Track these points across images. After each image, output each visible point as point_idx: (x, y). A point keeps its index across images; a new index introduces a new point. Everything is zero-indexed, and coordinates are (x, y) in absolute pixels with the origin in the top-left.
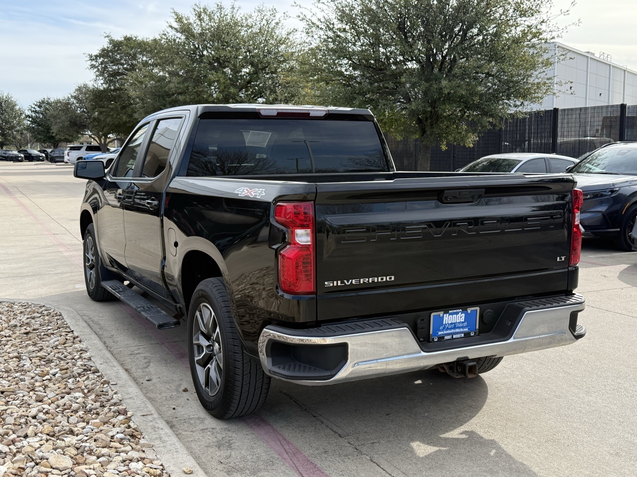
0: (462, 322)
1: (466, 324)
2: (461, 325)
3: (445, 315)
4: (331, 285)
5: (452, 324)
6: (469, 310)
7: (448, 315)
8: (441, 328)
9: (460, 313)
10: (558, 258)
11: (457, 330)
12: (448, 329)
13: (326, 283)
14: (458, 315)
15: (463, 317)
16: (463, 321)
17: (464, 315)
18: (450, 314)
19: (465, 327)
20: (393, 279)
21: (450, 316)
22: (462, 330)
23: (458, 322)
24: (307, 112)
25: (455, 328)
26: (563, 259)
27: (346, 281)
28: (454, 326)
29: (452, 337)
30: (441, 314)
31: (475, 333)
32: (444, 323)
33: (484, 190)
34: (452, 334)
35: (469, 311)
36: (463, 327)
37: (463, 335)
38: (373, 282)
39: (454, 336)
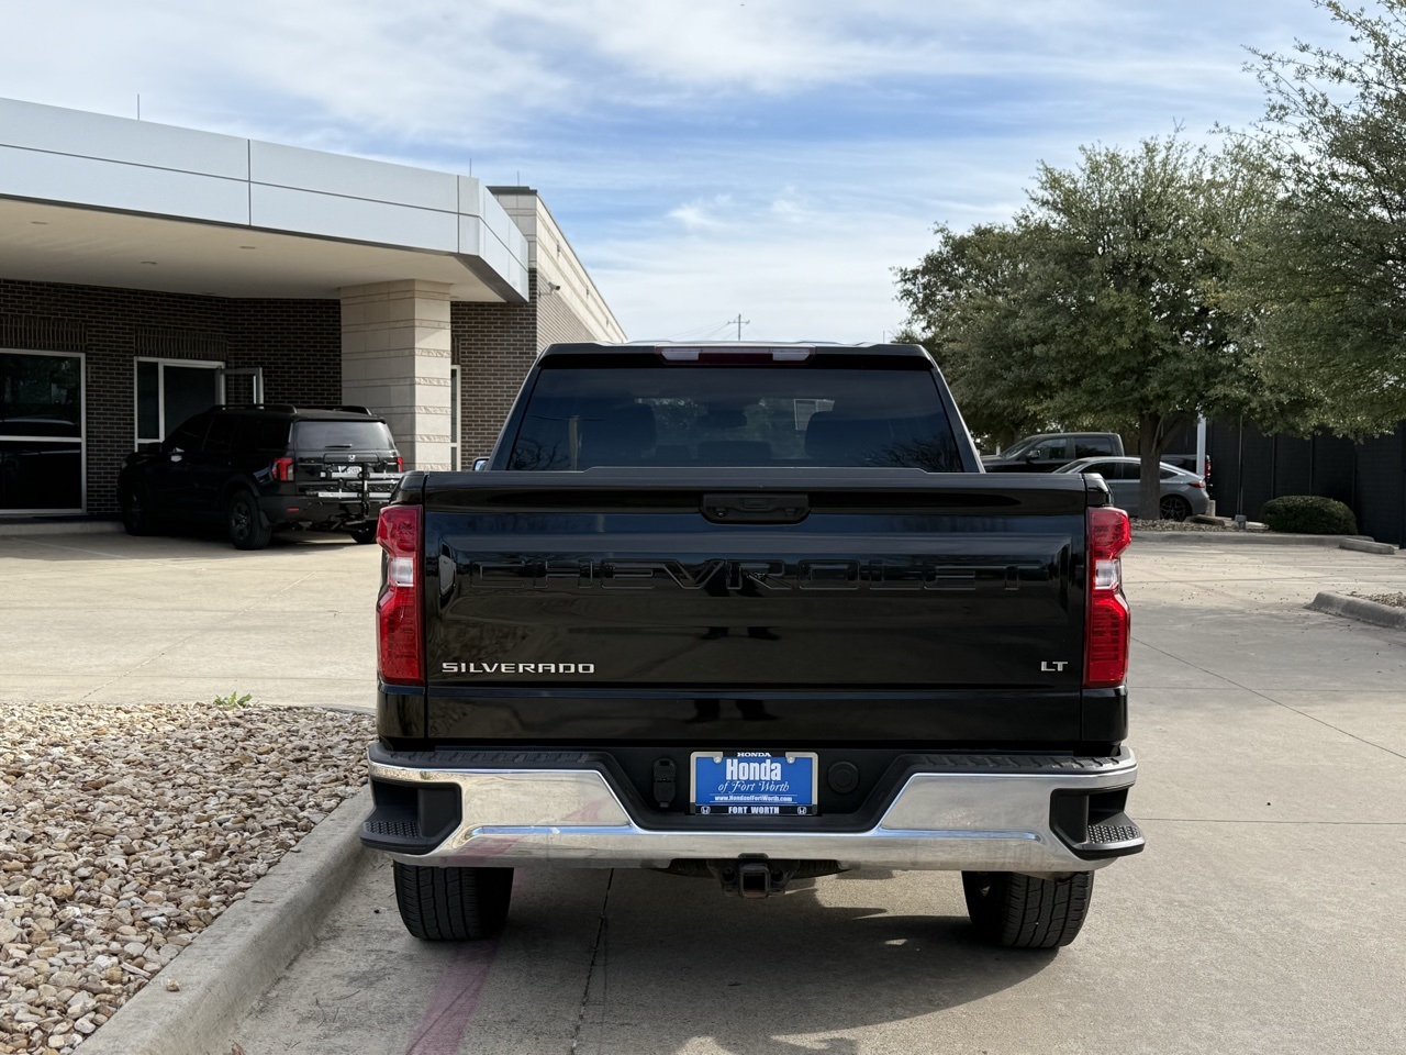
0: (776, 782)
1: (785, 787)
2: (772, 788)
3: (729, 761)
4: (456, 669)
5: (748, 782)
6: (791, 757)
7: (736, 761)
8: (721, 788)
9: (768, 761)
10: (1044, 664)
11: (765, 798)
12: (738, 792)
13: (445, 665)
14: (763, 765)
15: (779, 771)
16: (779, 778)
17: (779, 765)
18: (741, 760)
19: (783, 793)
20: (592, 670)
21: (742, 765)
22: (776, 799)
23: (766, 781)
24: (766, 351)
25: (757, 791)
26: (1060, 669)
27: (485, 665)
28: (756, 787)
29: (749, 811)
30: (718, 757)
31: (810, 809)
32: (728, 777)
33: (806, 497)
34: (749, 805)
35: (791, 760)
36: (778, 793)
37: (777, 810)
38: (547, 672)
39: (754, 810)
